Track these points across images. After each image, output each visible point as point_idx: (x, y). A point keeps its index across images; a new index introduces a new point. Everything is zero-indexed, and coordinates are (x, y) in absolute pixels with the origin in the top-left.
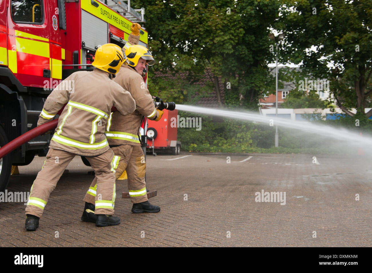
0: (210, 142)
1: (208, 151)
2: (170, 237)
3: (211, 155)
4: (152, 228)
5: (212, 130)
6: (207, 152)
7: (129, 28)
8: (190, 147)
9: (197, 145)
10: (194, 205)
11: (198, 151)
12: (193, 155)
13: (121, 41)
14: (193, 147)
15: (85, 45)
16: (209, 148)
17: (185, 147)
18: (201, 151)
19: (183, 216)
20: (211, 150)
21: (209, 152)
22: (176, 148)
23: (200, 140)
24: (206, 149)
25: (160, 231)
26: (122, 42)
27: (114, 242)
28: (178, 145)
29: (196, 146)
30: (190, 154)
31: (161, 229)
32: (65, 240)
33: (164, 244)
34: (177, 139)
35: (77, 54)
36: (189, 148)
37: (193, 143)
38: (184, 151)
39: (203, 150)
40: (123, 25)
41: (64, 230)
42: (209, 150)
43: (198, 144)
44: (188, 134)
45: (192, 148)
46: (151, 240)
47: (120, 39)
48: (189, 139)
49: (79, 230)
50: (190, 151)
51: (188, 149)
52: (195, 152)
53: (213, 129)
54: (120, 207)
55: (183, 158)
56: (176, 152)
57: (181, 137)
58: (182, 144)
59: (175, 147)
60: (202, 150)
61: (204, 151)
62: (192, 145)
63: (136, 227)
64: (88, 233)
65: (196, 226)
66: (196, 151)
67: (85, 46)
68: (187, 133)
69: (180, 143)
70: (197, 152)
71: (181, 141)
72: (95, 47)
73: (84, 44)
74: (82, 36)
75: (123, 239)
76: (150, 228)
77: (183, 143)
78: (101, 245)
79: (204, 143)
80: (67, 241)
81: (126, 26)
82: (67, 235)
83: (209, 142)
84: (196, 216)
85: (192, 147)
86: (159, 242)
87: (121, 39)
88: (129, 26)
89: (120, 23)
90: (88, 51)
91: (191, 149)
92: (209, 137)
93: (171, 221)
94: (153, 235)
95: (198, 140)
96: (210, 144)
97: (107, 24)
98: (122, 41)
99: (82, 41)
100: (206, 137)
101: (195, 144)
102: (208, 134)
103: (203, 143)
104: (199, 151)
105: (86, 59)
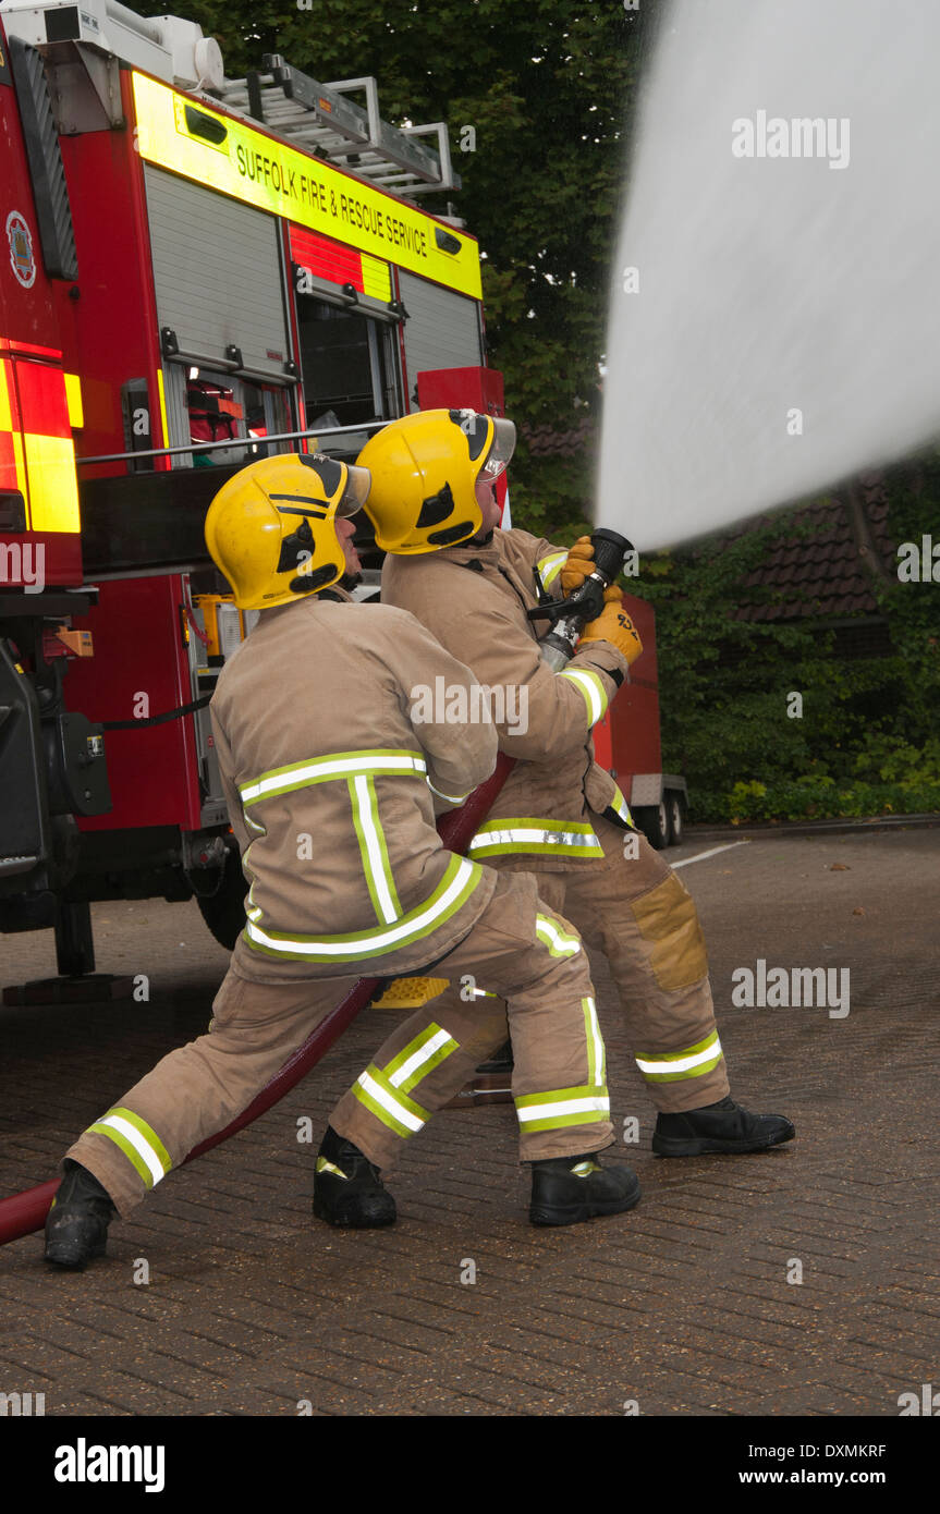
0: (831, 763)
1: (829, 815)
2: (722, 1310)
3: (845, 831)
4: (617, 1265)
5: (838, 702)
6: (823, 816)
7: (383, 229)
8: (731, 798)
9: (768, 784)
10: (807, 1119)
11: (773, 816)
12: (754, 839)
13: (349, 303)
14: (750, 797)
15: (175, 344)
16: (829, 797)
17: (709, 802)
18: (791, 817)
19: (763, 1185)
20: (842, 808)
21: (836, 815)
22: (663, 813)
23: (783, 758)
24: (816, 801)
25: (662, 1280)
26: (356, 307)
27: (440, 1356)
28: (669, 795)
29: (760, 790)
30: (740, 838)
31: (666, 1267)
32: (194, 1365)
33: (697, 1349)
34: (663, 763)
35: (146, 393)
36: (727, 806)
37: (747, 778)
38: (706, 821)
39: (800, 808)
40: (354, 217)
41: (176, 1309)
42: (835, 808)
43: (771, 777)
44: (717, 734)
45: (740, 803)
46: (626, 1332)
47: (346, 291)
48: (723, 762)
49: (253, 1304)
50: (735, 822)
51: (722, 811)
52: (760, 821)
53: (843, 697)
54: (434, 1158)
55: (702, 861)
56: (664, 830)
57: (680, 754)
58: (688, 787)
59: (655, 809)
60: (796, 812)
61: (805, 814)
62: (740, 786)
63: (538, 1267)
64: (298, 1315)
65: (842, 1240)
66: (767, 816)
67: (176, 351)
68: (713, 728)
69: (678, 783)
70: (774, 821)
71: (681, 773)
72: (228, 350)
73: (171, 339)
74: (160, 302)
75: (484, 1337)
76: (611, 1264)
77: (693, 780)
78: (380, 1378)
79: (805, 773)
80: (206, 1370)
81: (367, 222)
82: (201, 1336)
83: (827, 767)
84: (834, 1181)
85: (741, 797)
86: (667, 1342)
87: (351, 293)
88: (383, 219)
89: (339, 211)
90: (194, 373)
91: (741, 808)
92: (829, 739)
93: (708, 1221)
94: (633, 1305)
95: (771, 761)
96: (830, 774)
97: (272, 221)
98: (357, 303)
99: (161, 327)
100: (810, 740)
101: (759, 779)
102: (821, 723)
103: (797, 774)
104: (782, 817)
105: (185, 412)
